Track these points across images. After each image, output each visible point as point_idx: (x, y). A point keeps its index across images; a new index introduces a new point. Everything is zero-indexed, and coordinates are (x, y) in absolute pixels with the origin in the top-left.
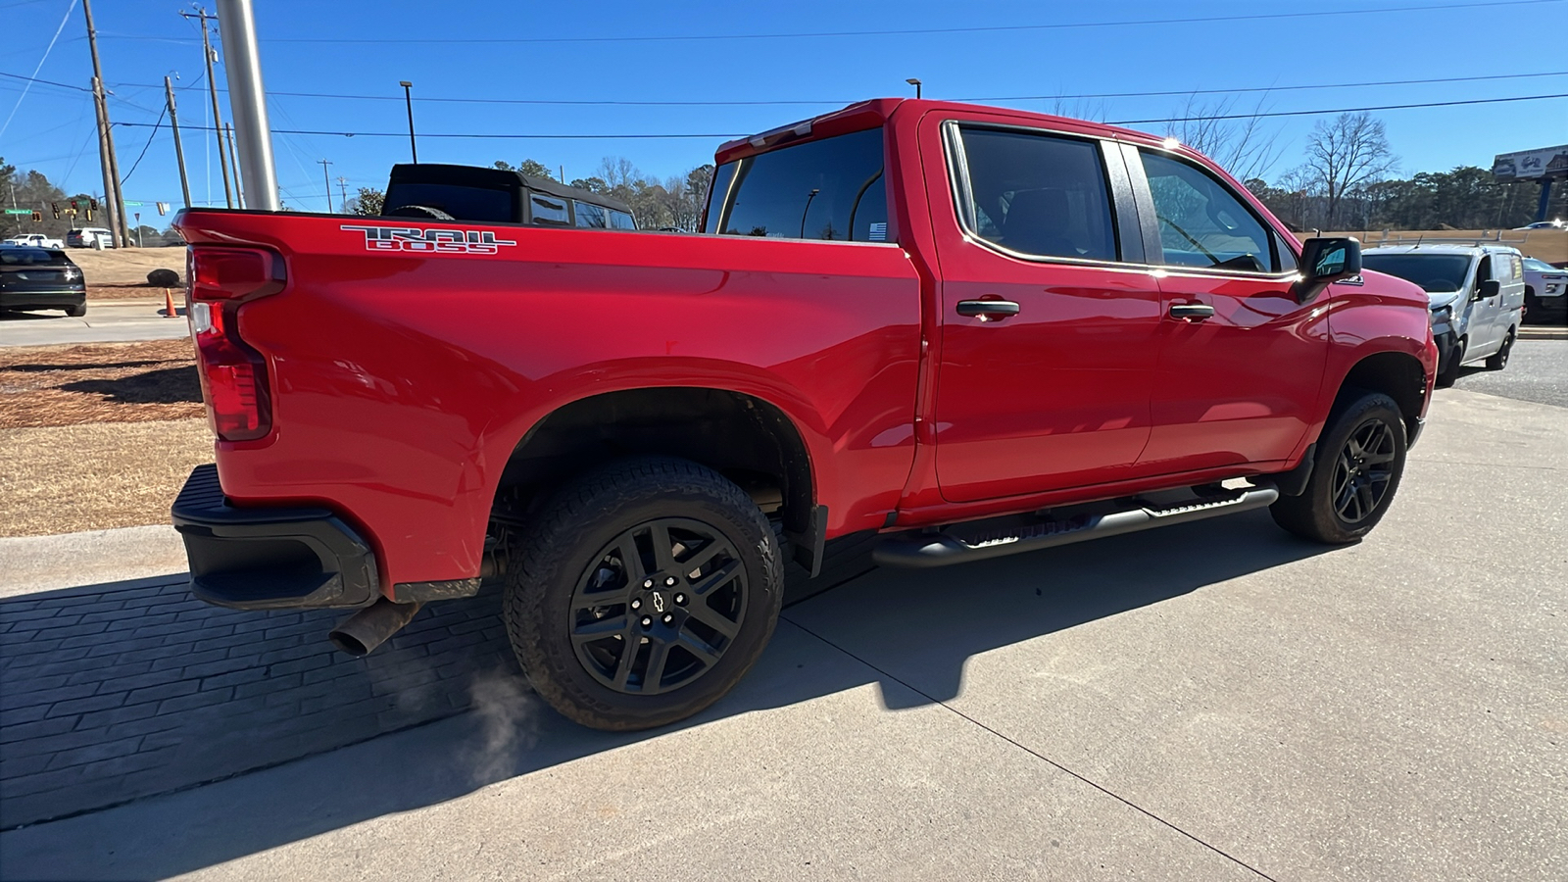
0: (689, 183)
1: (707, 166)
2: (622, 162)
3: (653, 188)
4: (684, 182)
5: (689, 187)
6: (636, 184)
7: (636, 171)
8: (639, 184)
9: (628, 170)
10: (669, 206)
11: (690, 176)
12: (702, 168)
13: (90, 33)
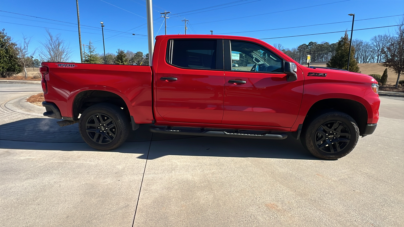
0: (298, 49)
1: (304, 44)
2: (279, 45)
3: (288, 51)
4: (297, 49)
5: (298, 51)
6: (282, 51)
7: (283, 47)
8: (284, 50)
9: (280, 47)
10: (291, 56)
11: (299, 47)
12: (303, 45)
13: (165, 27)
